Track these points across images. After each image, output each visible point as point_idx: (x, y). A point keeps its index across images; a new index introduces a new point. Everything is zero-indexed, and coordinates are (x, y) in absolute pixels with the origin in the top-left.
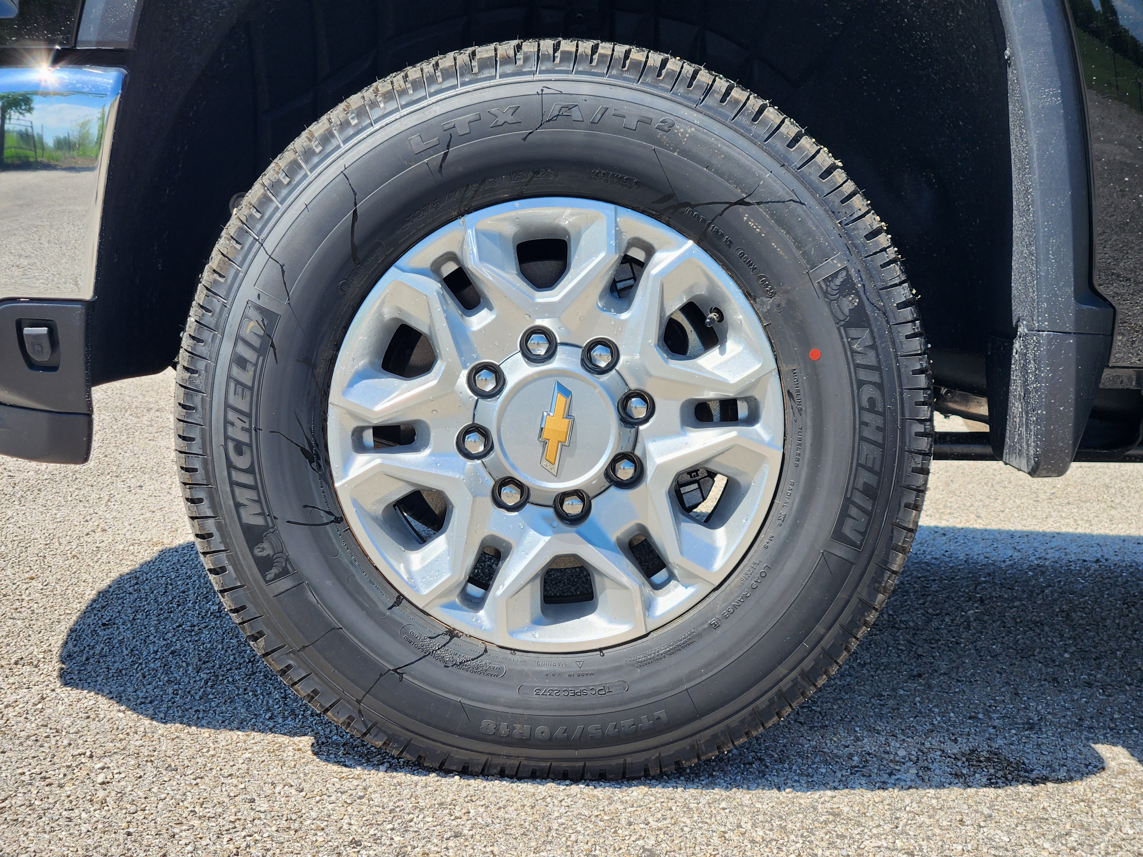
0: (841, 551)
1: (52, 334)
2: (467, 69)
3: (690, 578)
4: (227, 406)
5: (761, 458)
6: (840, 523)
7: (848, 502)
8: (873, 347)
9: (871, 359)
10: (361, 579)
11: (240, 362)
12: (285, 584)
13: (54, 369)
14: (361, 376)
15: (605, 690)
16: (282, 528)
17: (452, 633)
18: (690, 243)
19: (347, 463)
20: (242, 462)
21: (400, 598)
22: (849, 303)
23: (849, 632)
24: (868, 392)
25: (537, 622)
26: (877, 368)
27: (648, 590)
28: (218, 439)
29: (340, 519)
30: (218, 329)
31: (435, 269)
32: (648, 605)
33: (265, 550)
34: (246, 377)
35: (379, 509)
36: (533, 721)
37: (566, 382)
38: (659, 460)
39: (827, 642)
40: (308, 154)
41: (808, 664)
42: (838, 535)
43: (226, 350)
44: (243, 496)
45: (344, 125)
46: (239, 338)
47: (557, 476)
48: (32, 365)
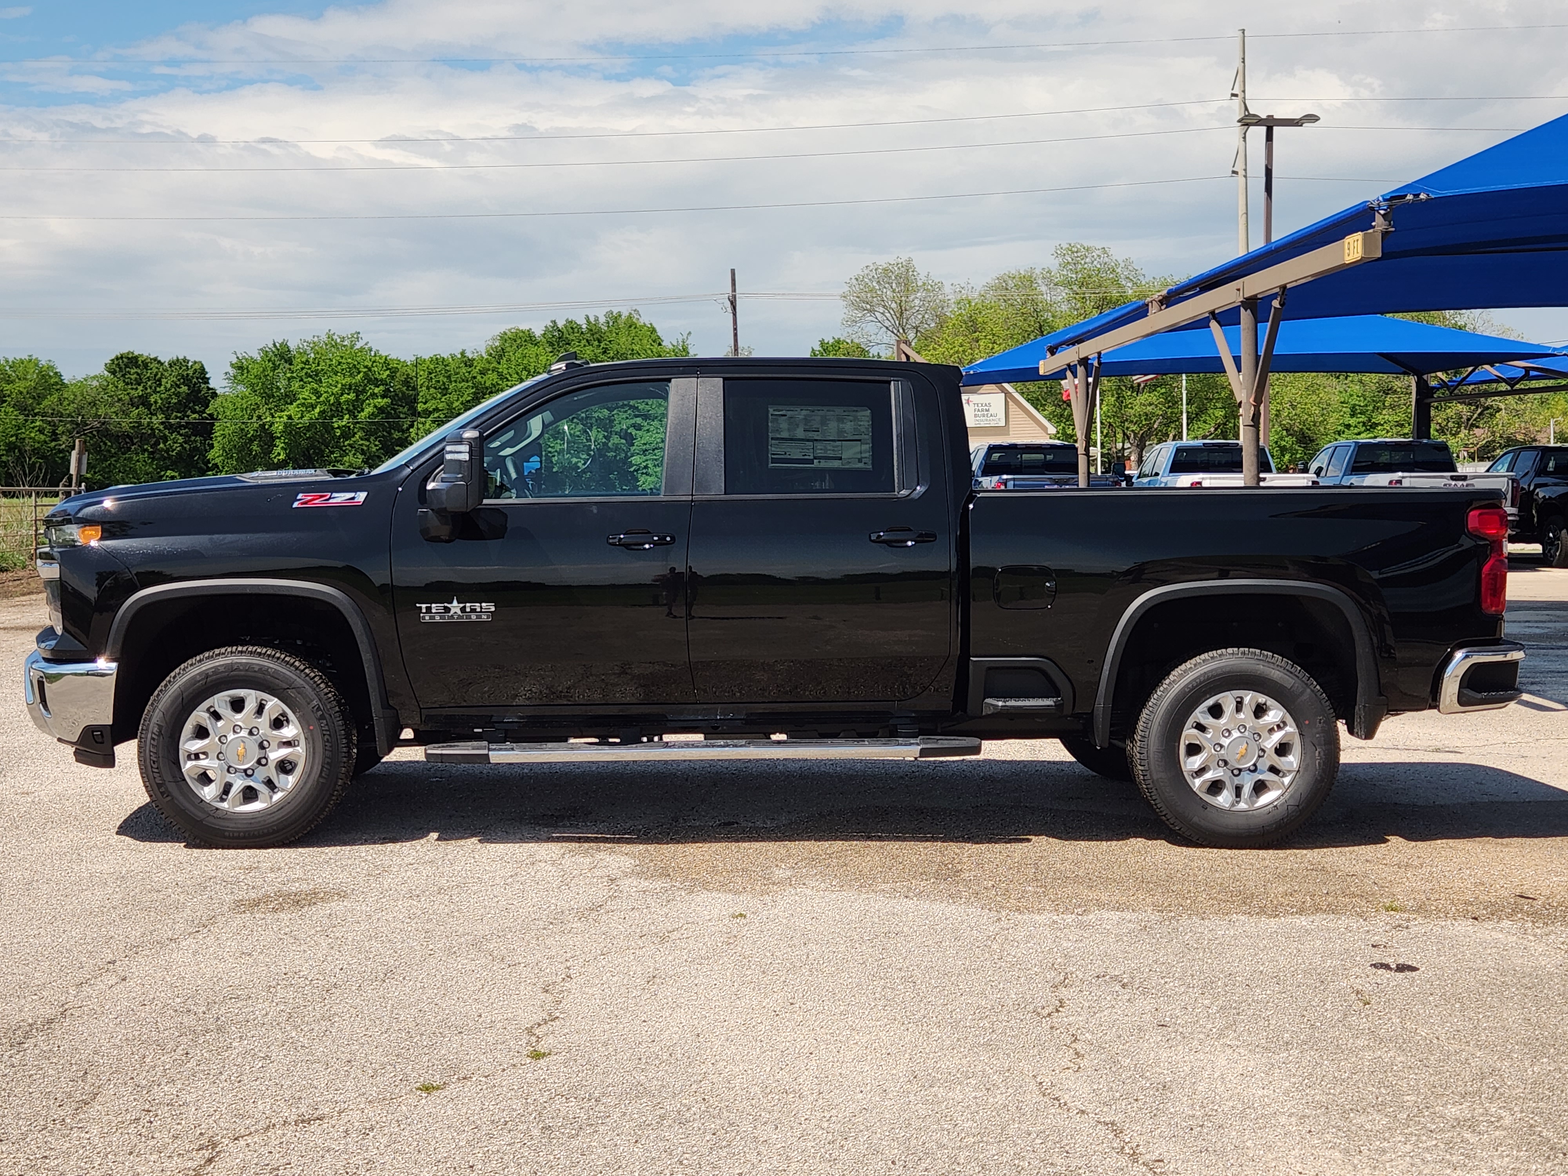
0: (322, 780)
1: (102, 735)
2: (212, 657)
3: (283, 790)
4: (150, 751)
5: (299, 757)
6: (321, 772)
7: (323, 767)
8: (327, 725)
9: (327, 728)
10: (190, 796)
11: (153, 739)
12: (169, 798)
13: (102, 743)
14: (189, 740)
15: (259, 822)
16: (167, 783)
17: (217, 809)
18: (276, 699)
19: (185, 763)
20: (155, 766)
21: (202, 800)
22: (320, 713)
23: (327, 802)
24: (326, 737)
25: (241, 804)
26: (328, 731)
27: (271, 793)
28: (148, 761)
29: (184, 780)
30: (147, 730)
31: (208, 710)
32: (271, 798)
33: (162, 789)
34: (155, 743)
35: (196, 777)
36: (239, 832)
37: (244, 739)
38: (272, 758)
39: (321, 806)
40: (170, 681)
41: (316, 812)
42: (320, 776)
43: (149, 736)
44: (156, 775)
45: (179, 673)
46: (153, 733)
47: (243, 764)
48: (96, 742)
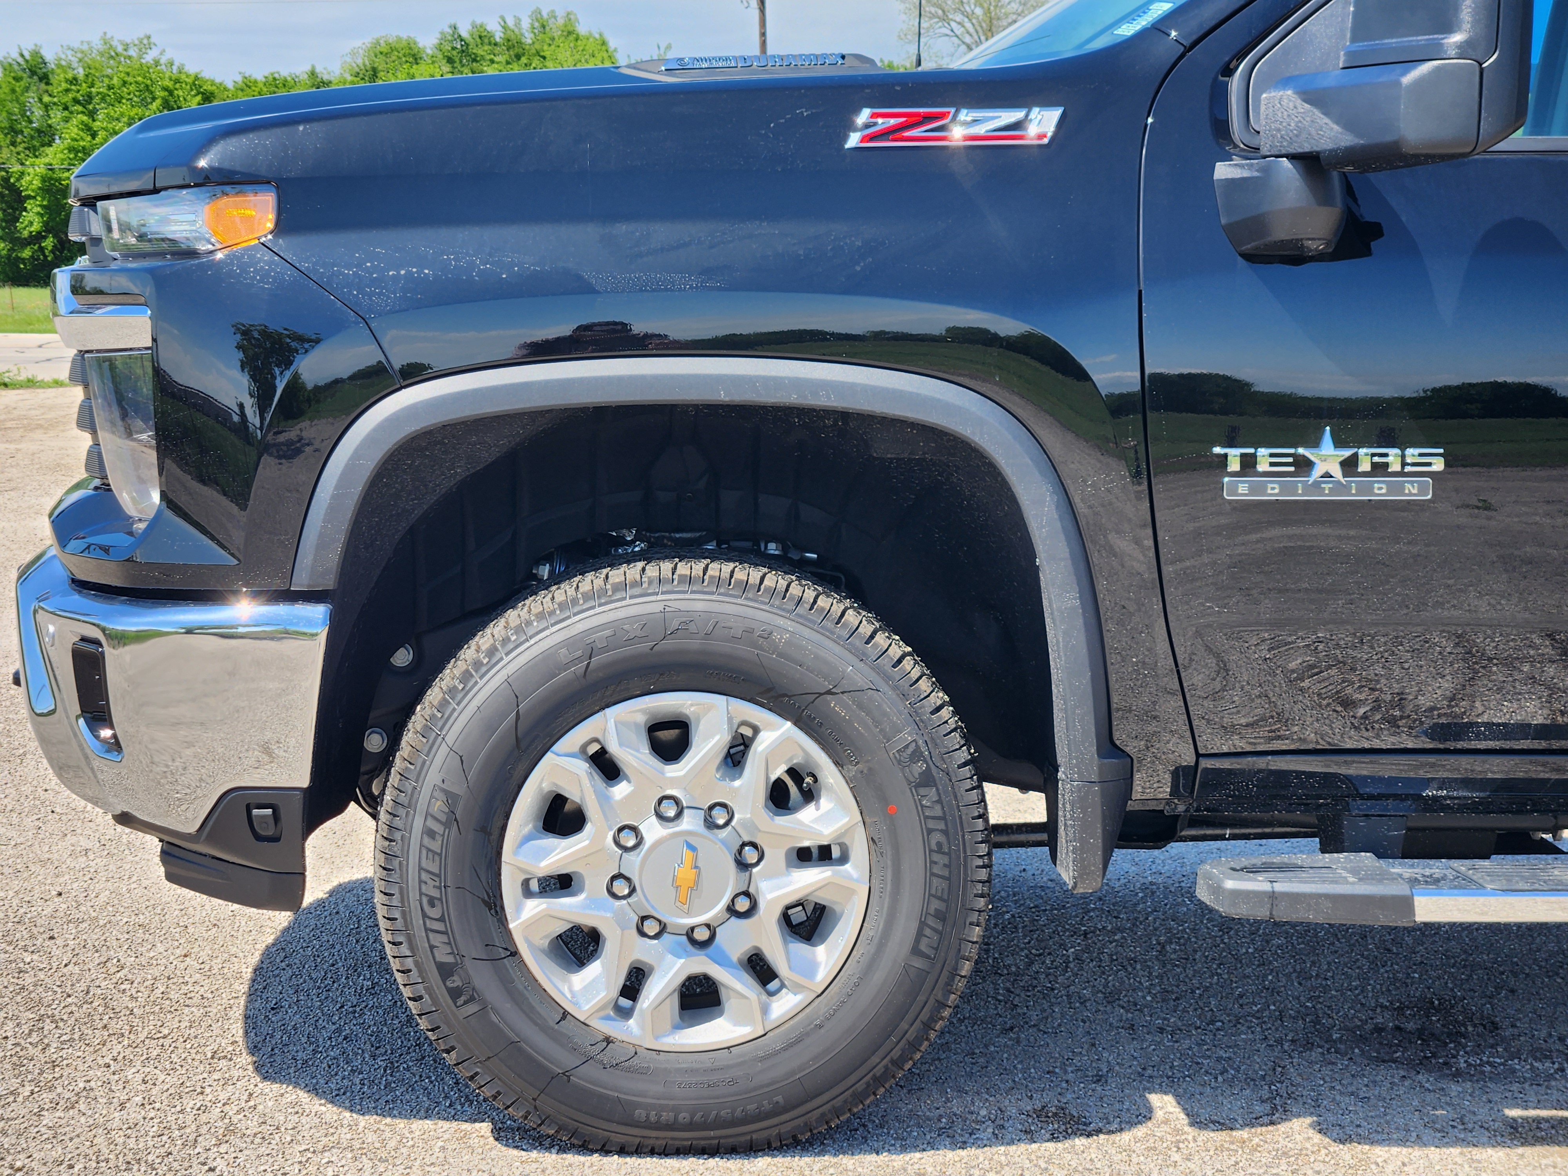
0: (918, 963)
1: (276, 816)
2: (603, 592)
3: (797, 988)
4: (421, 869)
5: (852, 892)
6: (917, 941)
7: (923, 924)
8: (939, 801)
9: (938, 811)
10: (534, 1000)
11: (431, 834)
12: (472, 1008)
13: (275, 839)
14: (528, 838)
15: (733, 1081)
16: (468, 962)
17: (608, 1040)
18: (789, 724)
19: (519, 909)
20: (435, 913)
21: (565, 1014)
22: (920, 767)
23: (928, 1026)
24: (937, 837)
25: (677, 1027)
26: (943, 818)
27: (764, 997)
28: (413, 895)
29: (515, 954)
30: (410, 806)
31: (583, 749)
32: (765, 1010)
33: (455, 982)
34: (436, 846)
35: (545, 943)
36: (676, 1110)
37: (693, 841)
38: (769, 896)
39: (911, 1035)
40: (477, 664)
41: (896, 1053)
42: (916, 951)
43: (418, 824)
44: (436, 939)
45: (506, 640)
46: (427, 814)
47: (688, 914)
48: (258, 838)
